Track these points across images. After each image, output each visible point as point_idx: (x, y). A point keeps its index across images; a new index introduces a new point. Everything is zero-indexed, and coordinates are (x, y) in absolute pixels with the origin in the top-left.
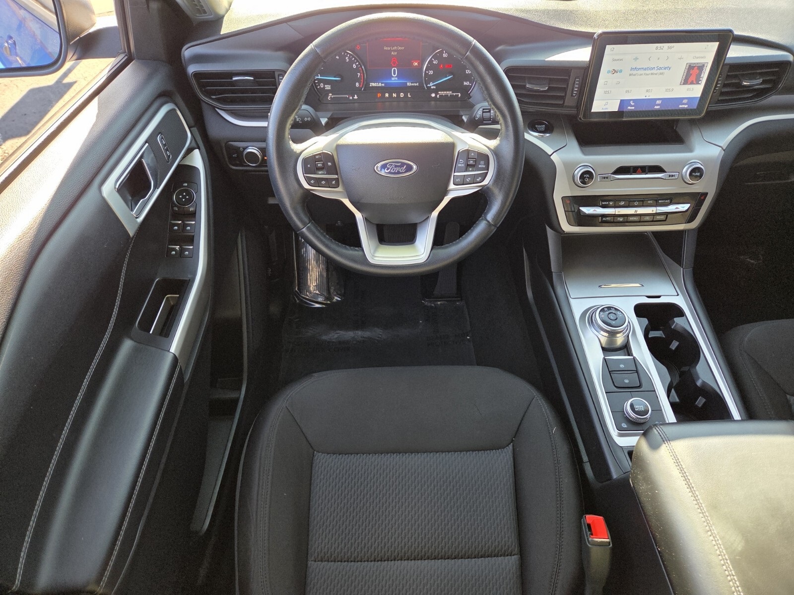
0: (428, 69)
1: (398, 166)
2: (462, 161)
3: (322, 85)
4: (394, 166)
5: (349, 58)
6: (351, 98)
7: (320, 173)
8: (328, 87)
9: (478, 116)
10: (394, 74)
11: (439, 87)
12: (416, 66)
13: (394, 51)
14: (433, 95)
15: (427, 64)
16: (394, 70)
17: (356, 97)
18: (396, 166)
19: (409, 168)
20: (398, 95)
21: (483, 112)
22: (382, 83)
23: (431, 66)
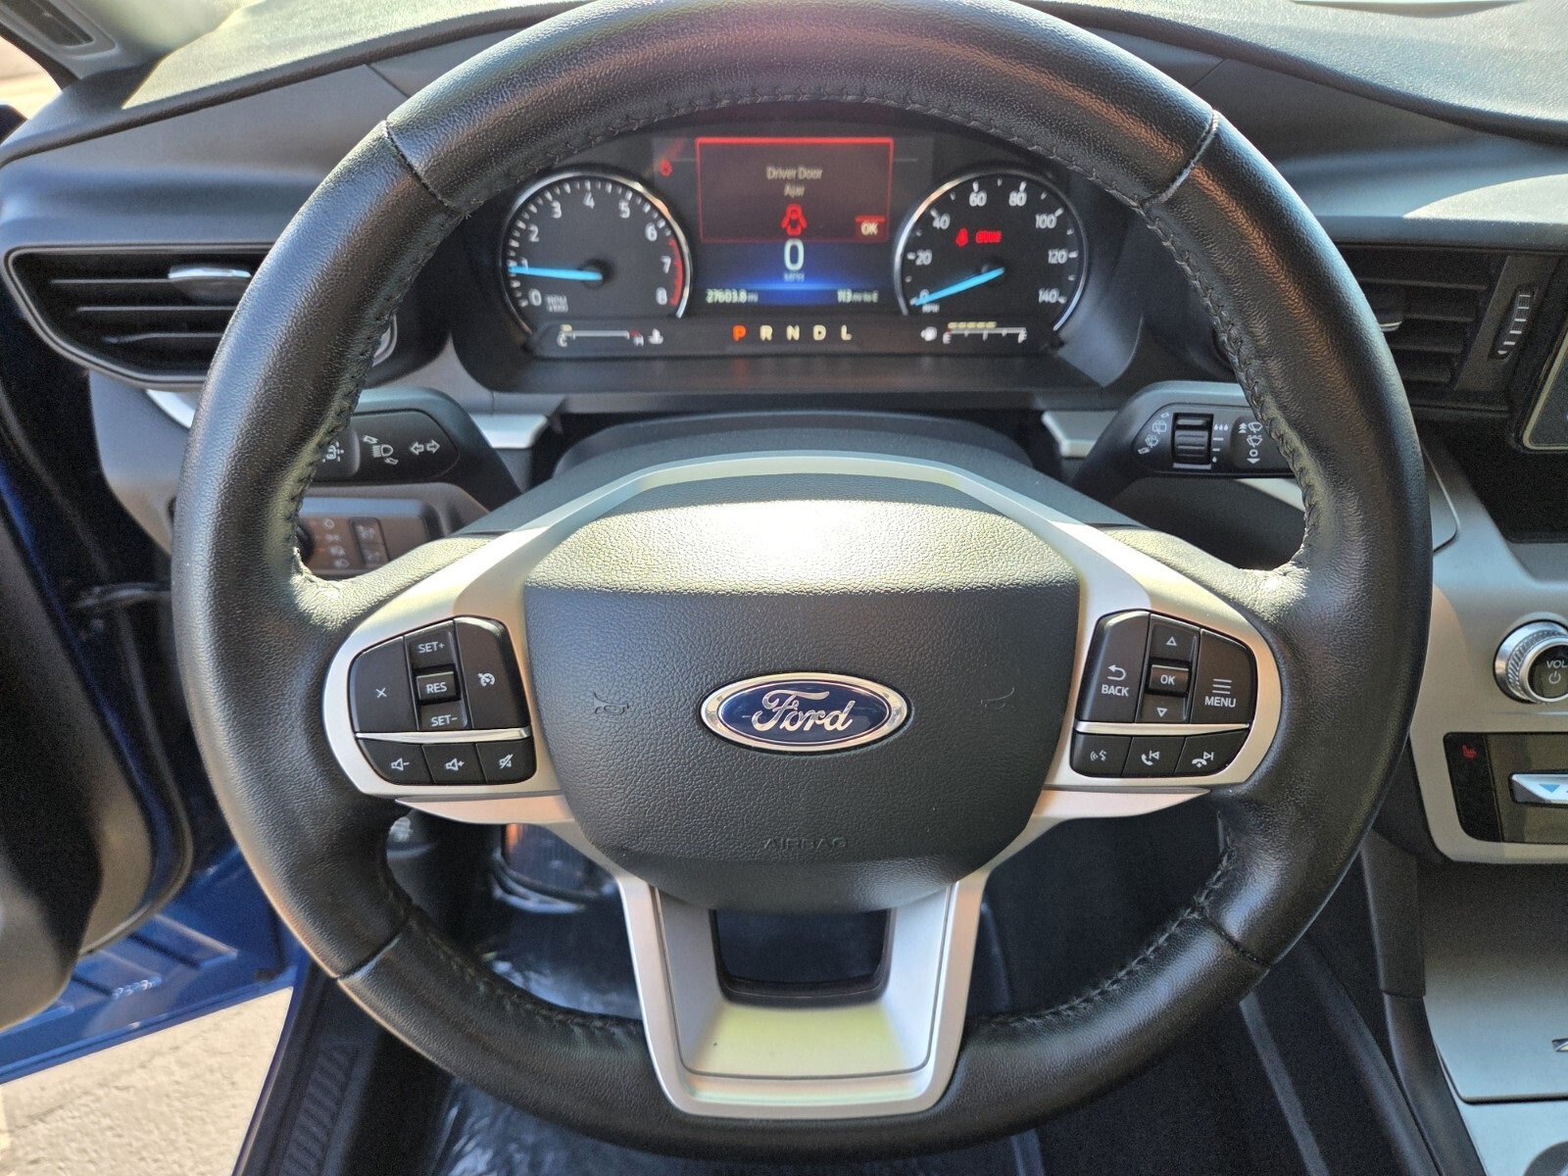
0: (912, 245)
1: (816, 705)
2: (1119, 674)
3: (535, 297)
4: (795, 705)
5: (632, 204)
6: (639, 340)
7: (438, 721)
8: (558, 304)
9: (1151, 441)
10: (794, 260)
11: (954, 309)
12: (870, 237)
13: (796, 181)
14: (929, 334)
15: (914, 230)
16: (794, 250)
17: (656, 338)
18: (805, 705)
19: (871, 712)
20: (807, 334)
21: (1176, 427)
22: (749, 292)
23: (925, 234)
